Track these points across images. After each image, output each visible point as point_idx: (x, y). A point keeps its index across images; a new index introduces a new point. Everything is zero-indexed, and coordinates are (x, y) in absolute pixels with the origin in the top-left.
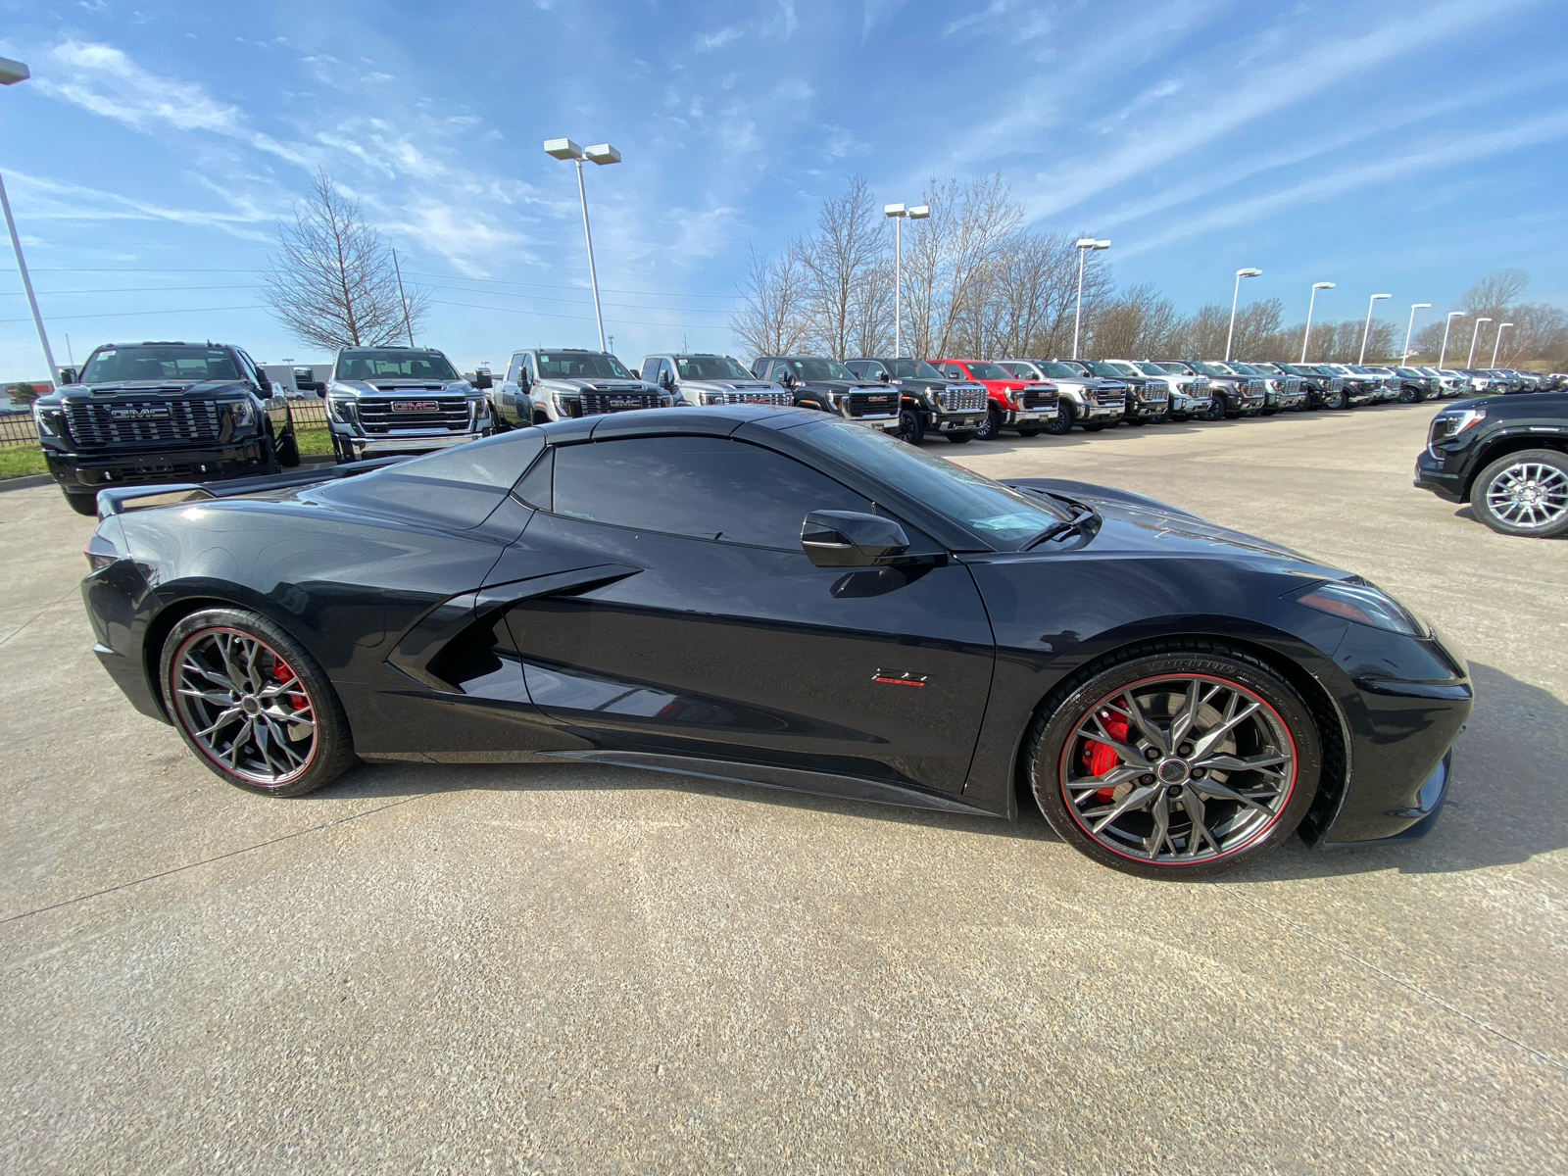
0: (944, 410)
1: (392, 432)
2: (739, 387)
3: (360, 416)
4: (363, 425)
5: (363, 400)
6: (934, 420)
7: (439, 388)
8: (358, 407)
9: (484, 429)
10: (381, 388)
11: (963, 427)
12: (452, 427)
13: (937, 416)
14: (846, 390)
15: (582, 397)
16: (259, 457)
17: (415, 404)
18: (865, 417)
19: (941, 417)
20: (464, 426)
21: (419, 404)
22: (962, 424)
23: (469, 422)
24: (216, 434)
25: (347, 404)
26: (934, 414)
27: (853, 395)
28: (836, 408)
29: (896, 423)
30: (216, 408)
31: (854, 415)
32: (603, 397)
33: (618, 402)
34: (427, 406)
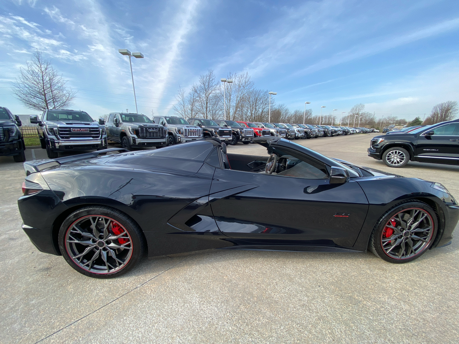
0: (243, 135)
1: (71, 139)
2: (187, 127)
3: (59, 133)
4: (60, 136)
5: (60, 128)
6: (241, 138)
7: (89, 124)
8: (58, 130)
9: (105, 138)
10: (67, 124)
11: (248, 140)
12: (93, 137)
13: (241, 137)
14: (218, 129)
15: (139, 128)
16: (18, 147)
17: (80, 129)
18: (223, 136)
19: (242, 137)
20: (98, 137)
21: (82, 130)
22: (248, 139)
23: (100, 136)
24: (2, 139)
25: (54, 129)
26: (241, 136)
27: (220, 130)
28: (215, 134)
29: (231, 139)
30: (3, 130)
31: (220, 136)
32: (146, 128)
33: (151, 130)
34: (85, 130)
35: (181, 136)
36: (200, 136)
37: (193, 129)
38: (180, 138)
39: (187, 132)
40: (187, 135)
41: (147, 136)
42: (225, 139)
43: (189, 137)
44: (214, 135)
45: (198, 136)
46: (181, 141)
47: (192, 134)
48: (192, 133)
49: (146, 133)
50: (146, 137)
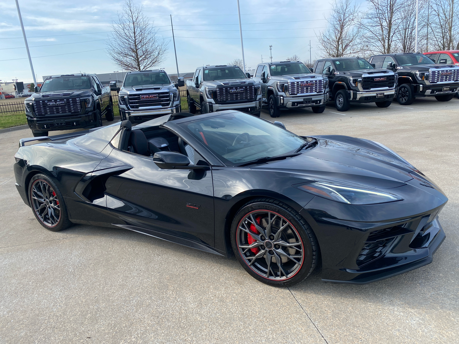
0: (427, 83)
1: (140, 108)
2: (296, 78)
3: (129, 102)
4: (130, 106)
5: (130, 95)
6: (421, 89)
7: (159, 89)
8: (128, 98)
9: (176, 105)
10: (137, 90)
11: (442, 93)
12: (163, 105)
13: (423, 87)
14: (360, 76)
15: (217, 89)
16: (93, 119)
17: (149, 96)
18: (372, 89)
19: (426, 88)
20: (168, 104)
21: (150, 96)
22: (441, 91)
23: (170, 103)
24: (79, 111)
25: (125, 97)
26: (421, 85)
27: (364, 78)
28: (354, 85)
29: (393, 92)
30: (80, 101)
31: (364, 89)
32: (226, 89)
33: (233, 91)
34: (154, 97)
35: (284, 95)
36: (321, 92)
37: (307, 82)
38: (283, 99)
39: (296, 87)
40: (296, 93)
41: (227, 99)
42: (375, 95)
43: (298, 95)
44: (352, 88)
45: (316, 93)
46: (284, 103)
47: (305, 90)
48: (305, 88)
49: (227, 94)
50: (226, 101)
